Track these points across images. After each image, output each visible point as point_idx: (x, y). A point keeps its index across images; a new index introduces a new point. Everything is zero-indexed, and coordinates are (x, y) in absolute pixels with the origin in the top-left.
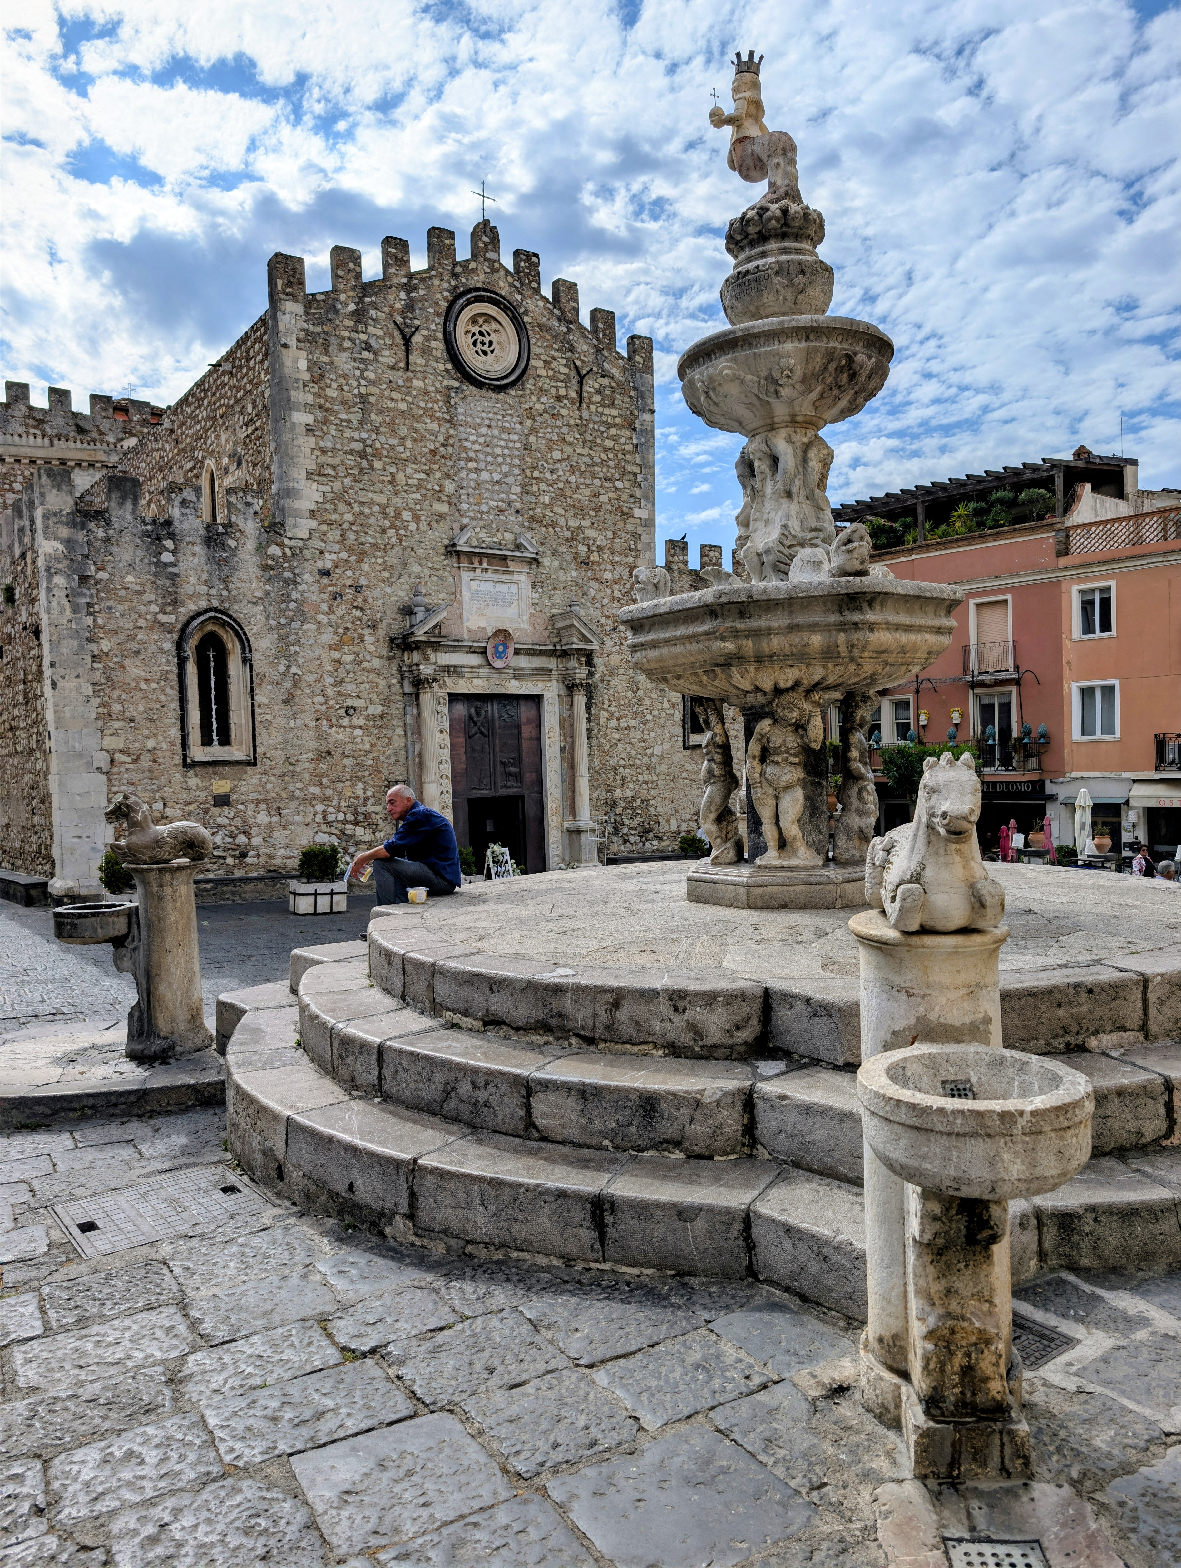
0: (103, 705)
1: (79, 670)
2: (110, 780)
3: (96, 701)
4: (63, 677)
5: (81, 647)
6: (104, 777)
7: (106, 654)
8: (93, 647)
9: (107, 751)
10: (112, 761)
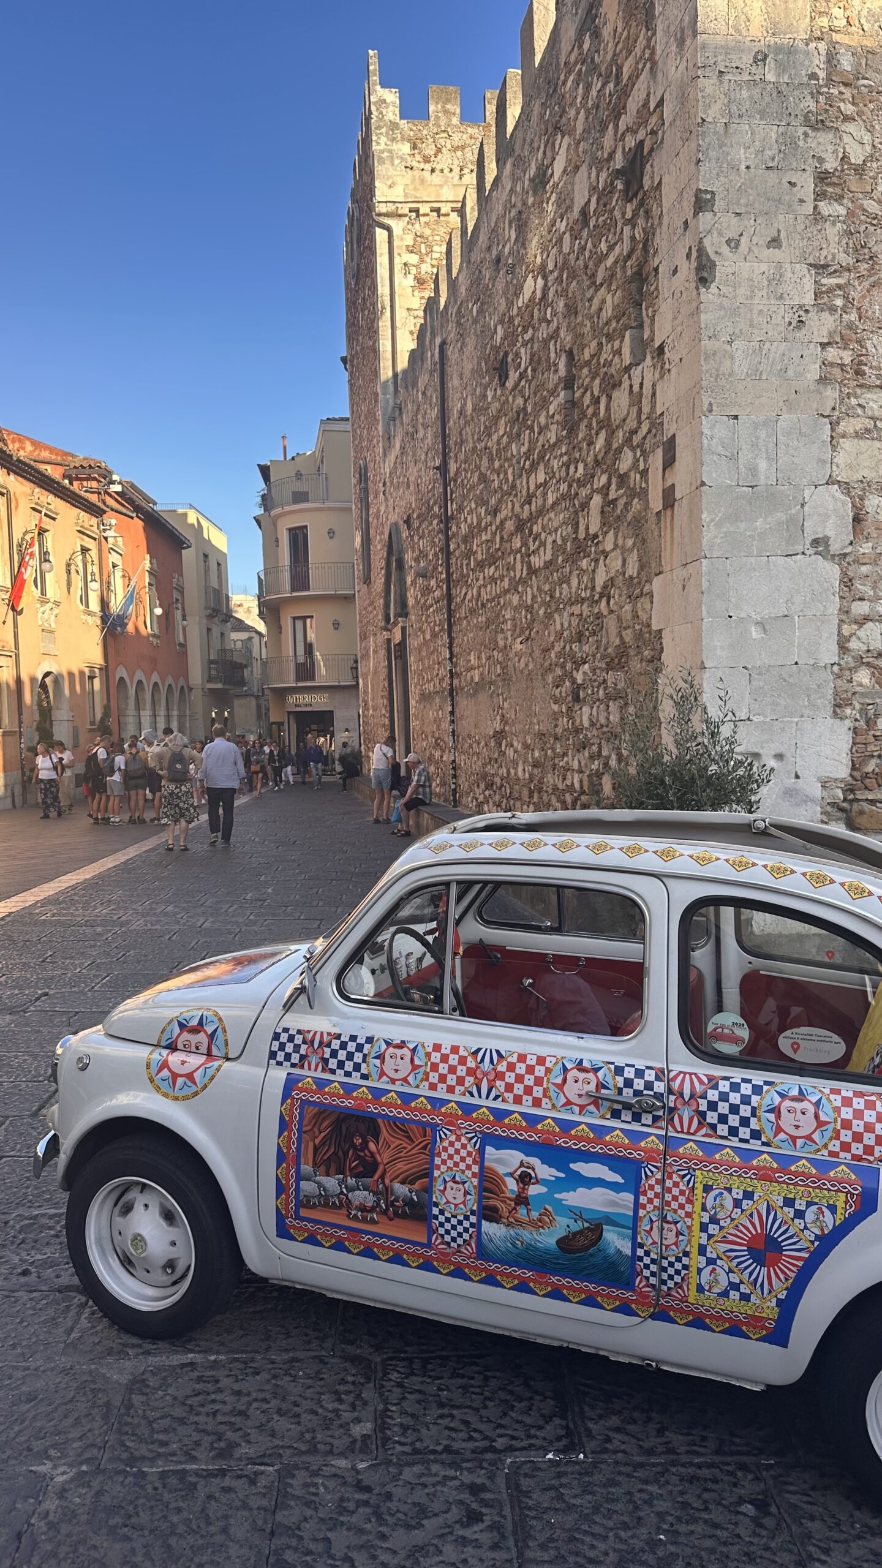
0: (842, 339)
1: (782, 221)
2: (847, 582)
3: (822, 325)
4: (733, 244)
5: (788, 144)
6: (833, 572)
7: (859, 170)
8: (822, 143)
9: (846, 487)
10: (857, 520)
